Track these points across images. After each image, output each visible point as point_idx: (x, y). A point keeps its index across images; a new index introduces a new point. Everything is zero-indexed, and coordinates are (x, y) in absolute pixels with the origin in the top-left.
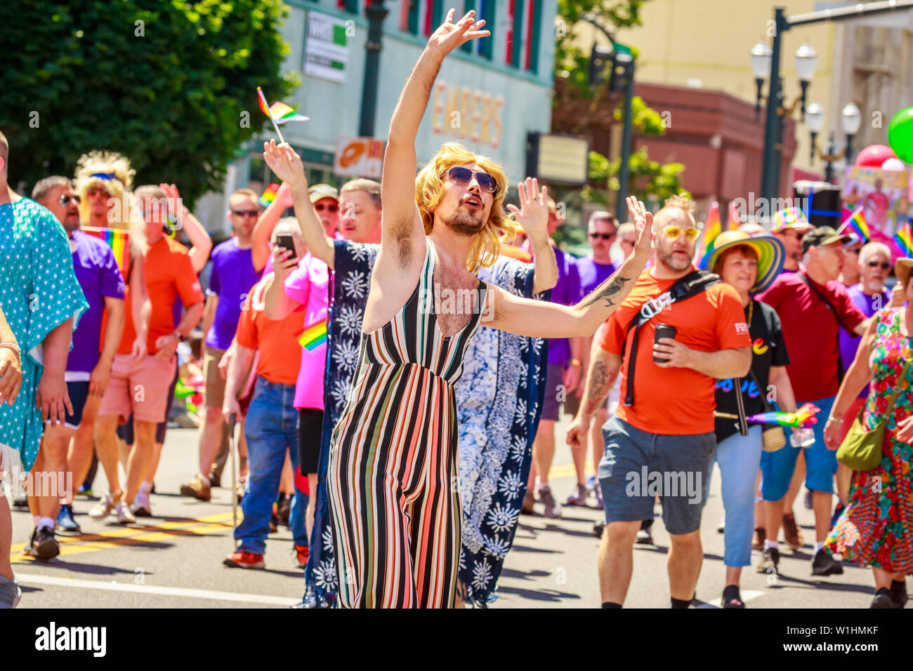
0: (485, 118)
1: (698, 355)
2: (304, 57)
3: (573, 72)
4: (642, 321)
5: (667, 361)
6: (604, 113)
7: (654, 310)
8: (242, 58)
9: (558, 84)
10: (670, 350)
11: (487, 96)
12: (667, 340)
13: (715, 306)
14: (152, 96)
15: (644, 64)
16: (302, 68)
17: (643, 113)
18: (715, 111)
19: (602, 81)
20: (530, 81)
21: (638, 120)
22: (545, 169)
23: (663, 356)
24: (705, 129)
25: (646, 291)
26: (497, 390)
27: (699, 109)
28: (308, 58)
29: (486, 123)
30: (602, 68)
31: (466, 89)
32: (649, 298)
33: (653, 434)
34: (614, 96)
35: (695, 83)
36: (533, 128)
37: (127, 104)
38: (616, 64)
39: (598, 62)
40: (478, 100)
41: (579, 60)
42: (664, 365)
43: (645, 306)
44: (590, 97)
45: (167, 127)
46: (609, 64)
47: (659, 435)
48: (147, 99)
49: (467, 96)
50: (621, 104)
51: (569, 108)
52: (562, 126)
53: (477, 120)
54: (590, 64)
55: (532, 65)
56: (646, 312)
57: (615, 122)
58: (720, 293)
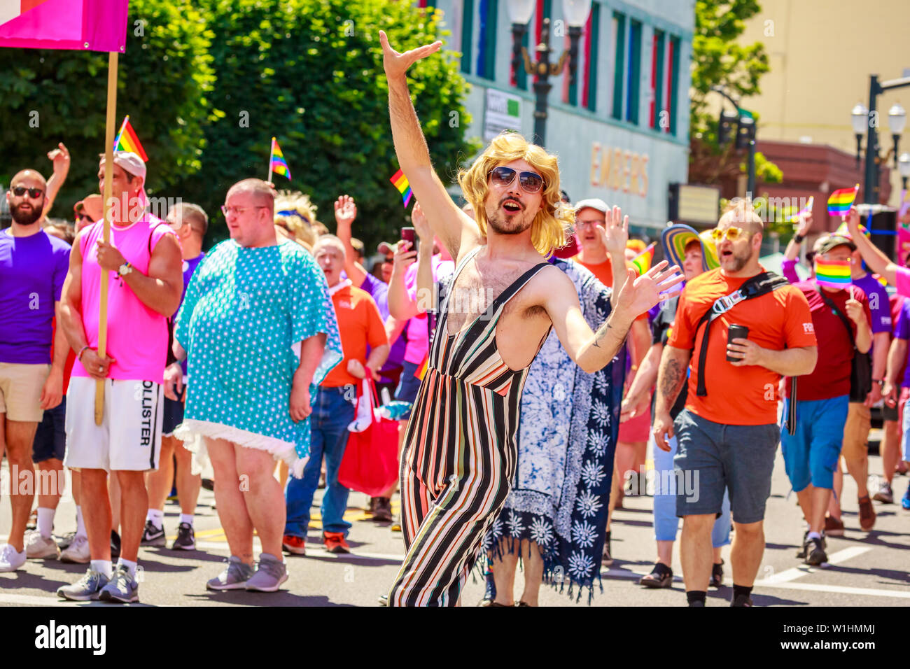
0: (634, 173)
1: (769, 353)
2: (484, 126)
3: (705, 134)
4: (714, 316)
5: (739, 360)
6: (731, 166)
7: (725, 306)
8: (434, 127)
9: (694, 143)
10: (743, 349)
11: (635, 154)
12: (740, 340)
13: (784, 305)
14: (363, 160)
15: (763, 126)
16: (483, 135)
17: (765, 166)
18: (823, 162)
19: (729, 140)
20: (671, 142)
21: (759, 172)
22: (684, 213)
23: (736, 355)
24: (816, 178)
25: (717, 289)
26: (575, 385)
27: (810, 161)
28: (488, 127)
29: (635, 177)
30: (730, 129)
31: (617, 150)
32: (720, 295)
33: (722, 424)
34: (740, 152)
35: (806, 140)
36: (674, 180)
37: (342, 168)
38: (741, 125)
39: (726, 125)
40: (628, 157)
41: (710, 123)
42: (737, 364)
43: (717, 302)
44: (721, 152)
45: (374, 185)
46: (735, 126)
47: (728, 425)
48: (358, 162)
49: (618, 155)
50: (745, 159)
51: (703, 163)
52: (698, 177)
53: (627, 174)
54: (720, 127)
55: (672, 129)
56: (718, 308)
57: (741, 173)
58: (789, 294)
